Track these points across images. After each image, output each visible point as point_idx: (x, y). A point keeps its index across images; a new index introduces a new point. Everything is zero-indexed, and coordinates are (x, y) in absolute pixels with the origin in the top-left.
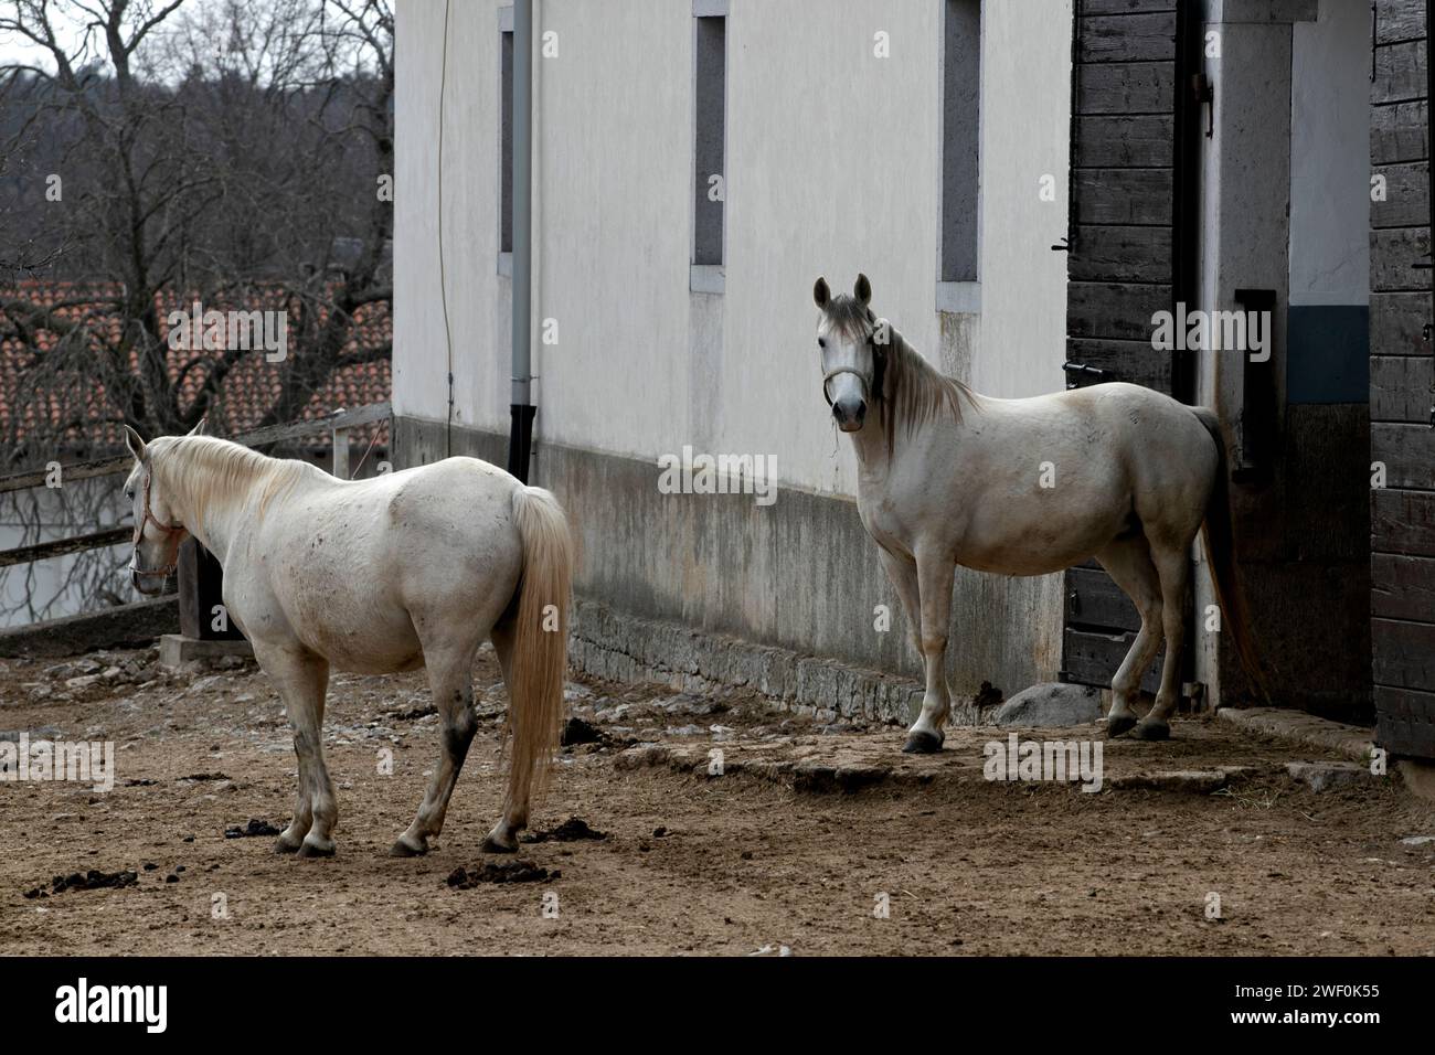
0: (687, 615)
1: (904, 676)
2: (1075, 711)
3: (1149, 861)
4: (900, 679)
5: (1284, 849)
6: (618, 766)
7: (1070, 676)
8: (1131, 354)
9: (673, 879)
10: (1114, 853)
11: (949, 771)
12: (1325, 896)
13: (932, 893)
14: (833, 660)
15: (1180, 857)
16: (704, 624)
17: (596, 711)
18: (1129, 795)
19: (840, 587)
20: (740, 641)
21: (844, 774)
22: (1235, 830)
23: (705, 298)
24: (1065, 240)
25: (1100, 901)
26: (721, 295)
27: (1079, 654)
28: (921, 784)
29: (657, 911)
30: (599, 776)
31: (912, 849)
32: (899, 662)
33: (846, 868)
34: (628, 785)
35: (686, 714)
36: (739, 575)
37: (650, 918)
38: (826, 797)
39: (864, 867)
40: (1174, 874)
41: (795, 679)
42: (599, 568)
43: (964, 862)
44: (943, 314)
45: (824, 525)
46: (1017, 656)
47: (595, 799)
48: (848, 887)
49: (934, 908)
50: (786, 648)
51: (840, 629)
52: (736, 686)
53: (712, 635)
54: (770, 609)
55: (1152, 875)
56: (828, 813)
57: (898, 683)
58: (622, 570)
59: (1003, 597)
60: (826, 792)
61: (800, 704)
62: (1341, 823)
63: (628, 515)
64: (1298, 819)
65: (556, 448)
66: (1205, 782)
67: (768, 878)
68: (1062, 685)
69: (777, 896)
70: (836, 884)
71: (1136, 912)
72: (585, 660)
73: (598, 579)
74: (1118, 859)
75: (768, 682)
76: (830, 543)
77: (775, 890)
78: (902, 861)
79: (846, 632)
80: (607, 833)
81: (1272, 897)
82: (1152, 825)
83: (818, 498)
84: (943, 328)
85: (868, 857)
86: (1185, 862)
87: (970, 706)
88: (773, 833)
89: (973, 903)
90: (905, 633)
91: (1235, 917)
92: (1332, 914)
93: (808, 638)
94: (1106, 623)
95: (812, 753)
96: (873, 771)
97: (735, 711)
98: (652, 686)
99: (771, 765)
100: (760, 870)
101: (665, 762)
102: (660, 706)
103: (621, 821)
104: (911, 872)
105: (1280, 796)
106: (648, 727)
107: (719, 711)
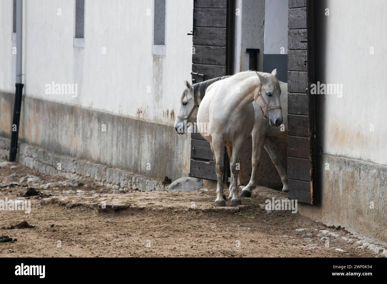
0: (72, 154)
1: (140, 174)
2: (194, 186)
3: (212, 236)
4: (139, 175)
5: (257, 232)
6: (42, 204)
7: (192, 175)
8: (212, 69)
9: (54, 241)
10: (200, 233)
11: (149, 206)
12: (267, 248)
13: (139, 246)
14: (118, 169)
15: (222, 235)
16: (77, 157)
17: (40, 185)
18: (208, 214)
19: (121, 145)
20: (88, 162)
21: (115, 207)
22: (241, 226)
23: (78, 49)
24: (191, 31)
25: (194, 249)
26: (83, 48)
27: (195, 168)
28: (140, 210)
29: (47, 252)
30: (35, 207)
31: (135, 232)
32: (139, 169)
33: (112, 238)
34: (44, 210)
35: (70, 186)
36: (89, 141)
37: (45, 255)
38: (109, 214)
39: (118, 238)
40: (219, 240)
41: (106, 175)
42: (44, 138)
43: (151, 236)
44: (154, 55)
45: (115, 124)
46: (176, 168)
47: (33, 215)
48: (112, 244)
49: (139, 251)
50: (103, 165)
51: (120, 158)
52: (87, 177)
53: (79, 160)
54: (98, 152)
55: (212, 241)
56: (109, 220)
57: (139, 176)
58: (51, 139)
59: (172, 149)
60: (109, 213)
61: (107, 183)
62: (276, 224)
63: (53, 120)
64: (262, 222)
65: (30, 98)
66: (233, 210)
67: (86, 241)
68: (190, 178)
69: (88, 247)
70: (108, 243)
71: (205, 253)
72: (39, 168)
73: (43, 142)
74: (201, 235)
75: (97, 176)
76: (118, 131)
77: (88, 245)
78: (131, 236)
79: (122, 160)
80: (35, 226)
81: (250, 248)
82: (215, 224)
83: (114, 116)
84: (154, 60)
85: (120, 234)
86: (223, 237)
87: (161, 184)
88: (90, 226)
89: (152, 250)
90: (141, 160)
91: (238, 255)
92: (269, 254)
93: (110, 161)
94: (204, 158)
95: (105, 200)
96: (124, 206)
97: (86, 185)
98: (60, 177)
99: (91, 204)
100: (83, 239)
101: (57, 202)
102: (61, 184)
103: (41, 222)
104: (133, 239)
105: (257, 215)
106: (57, 190)
107: (81, 185)
